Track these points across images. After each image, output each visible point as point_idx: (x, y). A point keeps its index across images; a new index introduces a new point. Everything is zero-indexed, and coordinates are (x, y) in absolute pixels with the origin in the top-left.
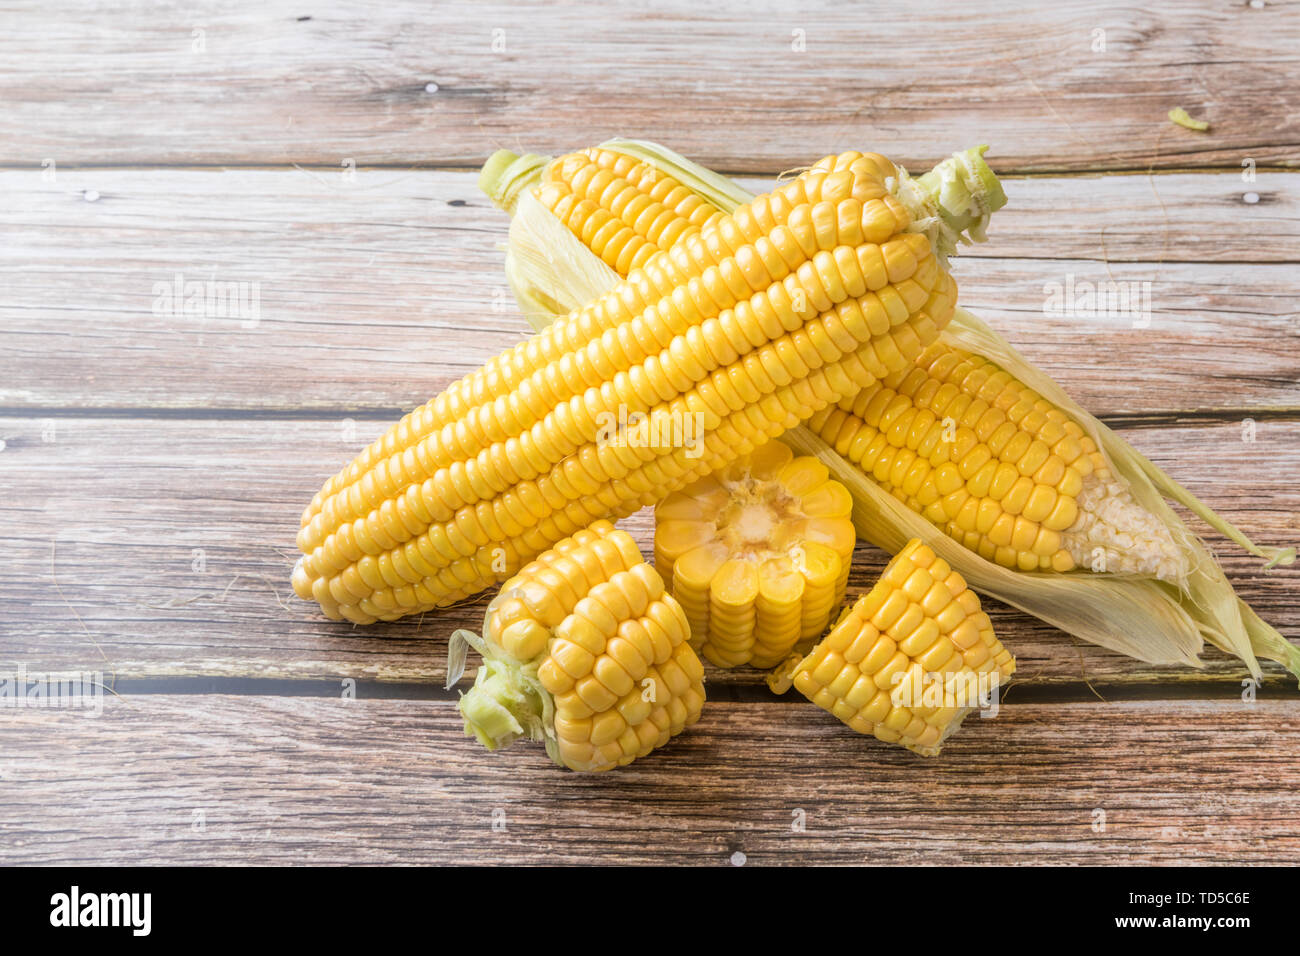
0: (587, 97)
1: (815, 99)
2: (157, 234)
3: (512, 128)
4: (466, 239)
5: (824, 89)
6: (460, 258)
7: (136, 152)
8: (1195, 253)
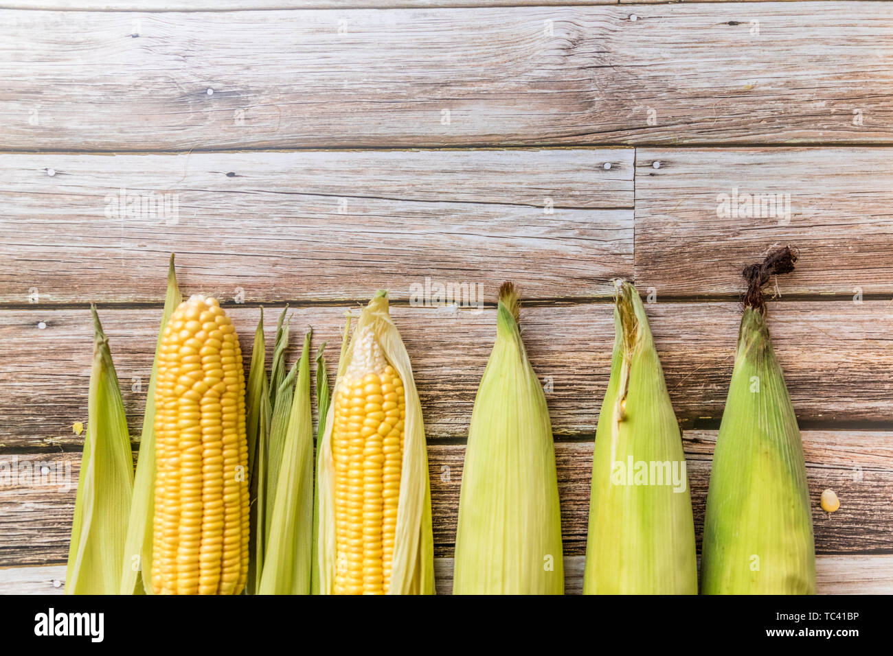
0: (288, 96)
1: (404, 93)
2: (90, 198)
3: (253, 121)
4: (238, 199)
5: (408, 85)
6: (235, 211)
7: (67, 141)
8: (576, 203)
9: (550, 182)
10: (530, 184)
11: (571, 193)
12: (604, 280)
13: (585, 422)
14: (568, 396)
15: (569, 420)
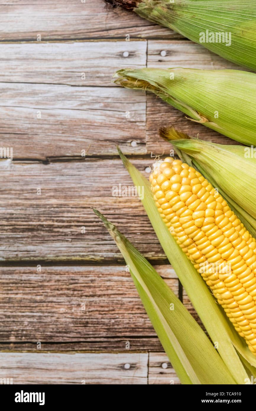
8: (102, 82)
9: (82, 67)
10: (67, 68)
11: (98, 75)
12: (124, 141)
13: (108, 251)
14: (95, 230)
15: (95, 249)
